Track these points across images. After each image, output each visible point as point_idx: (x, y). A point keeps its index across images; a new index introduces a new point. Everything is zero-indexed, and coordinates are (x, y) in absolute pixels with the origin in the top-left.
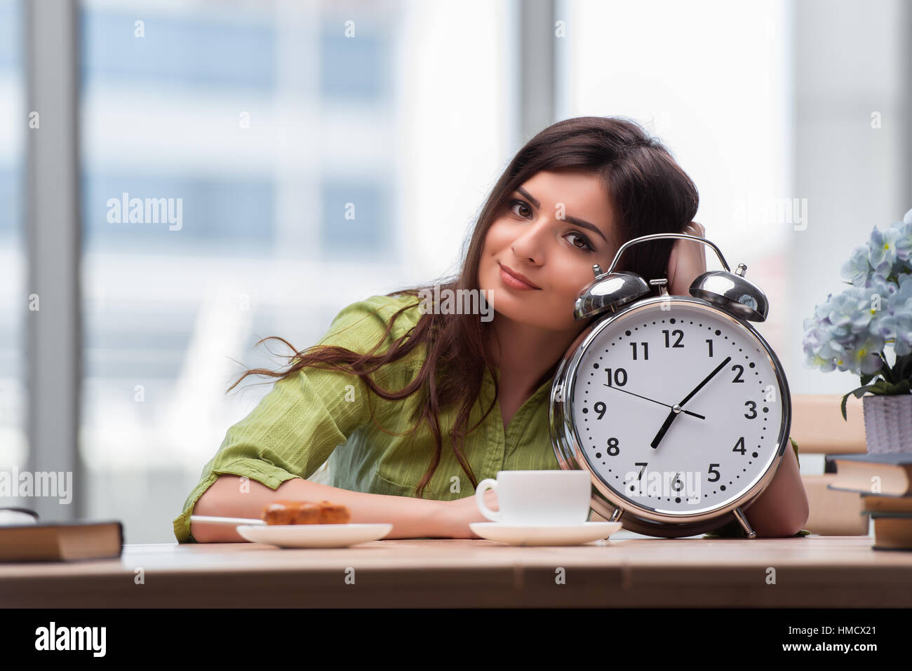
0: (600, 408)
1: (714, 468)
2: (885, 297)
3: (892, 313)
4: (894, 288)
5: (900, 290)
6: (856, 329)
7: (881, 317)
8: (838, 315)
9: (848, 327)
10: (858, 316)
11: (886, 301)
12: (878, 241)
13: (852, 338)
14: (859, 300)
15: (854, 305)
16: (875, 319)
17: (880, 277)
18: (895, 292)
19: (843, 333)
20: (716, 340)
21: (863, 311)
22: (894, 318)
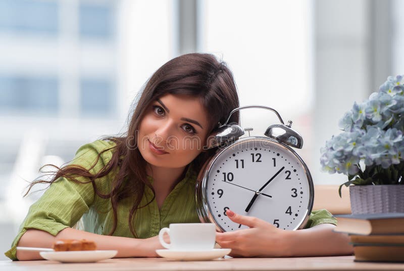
0: (220, 192)
1: (276, 222)
2: (360, 136)
3: (363, 145)
4: (364, 132)
5: (368, 134)
6: (346, 152)
7: (358, 146)
8: (337, 146)
9: (342, 152)
10: (347, 146)
11: (361, 138)
12: (357, 109)
13: (344, 157)
14: (348, 138)
15: (345, 141)
16: (355, 148)
17: (358, 127)
18: (365, 134)
19: (339, 155)
20: (277, 158)
21: (350, 144)
22: (365, 147)
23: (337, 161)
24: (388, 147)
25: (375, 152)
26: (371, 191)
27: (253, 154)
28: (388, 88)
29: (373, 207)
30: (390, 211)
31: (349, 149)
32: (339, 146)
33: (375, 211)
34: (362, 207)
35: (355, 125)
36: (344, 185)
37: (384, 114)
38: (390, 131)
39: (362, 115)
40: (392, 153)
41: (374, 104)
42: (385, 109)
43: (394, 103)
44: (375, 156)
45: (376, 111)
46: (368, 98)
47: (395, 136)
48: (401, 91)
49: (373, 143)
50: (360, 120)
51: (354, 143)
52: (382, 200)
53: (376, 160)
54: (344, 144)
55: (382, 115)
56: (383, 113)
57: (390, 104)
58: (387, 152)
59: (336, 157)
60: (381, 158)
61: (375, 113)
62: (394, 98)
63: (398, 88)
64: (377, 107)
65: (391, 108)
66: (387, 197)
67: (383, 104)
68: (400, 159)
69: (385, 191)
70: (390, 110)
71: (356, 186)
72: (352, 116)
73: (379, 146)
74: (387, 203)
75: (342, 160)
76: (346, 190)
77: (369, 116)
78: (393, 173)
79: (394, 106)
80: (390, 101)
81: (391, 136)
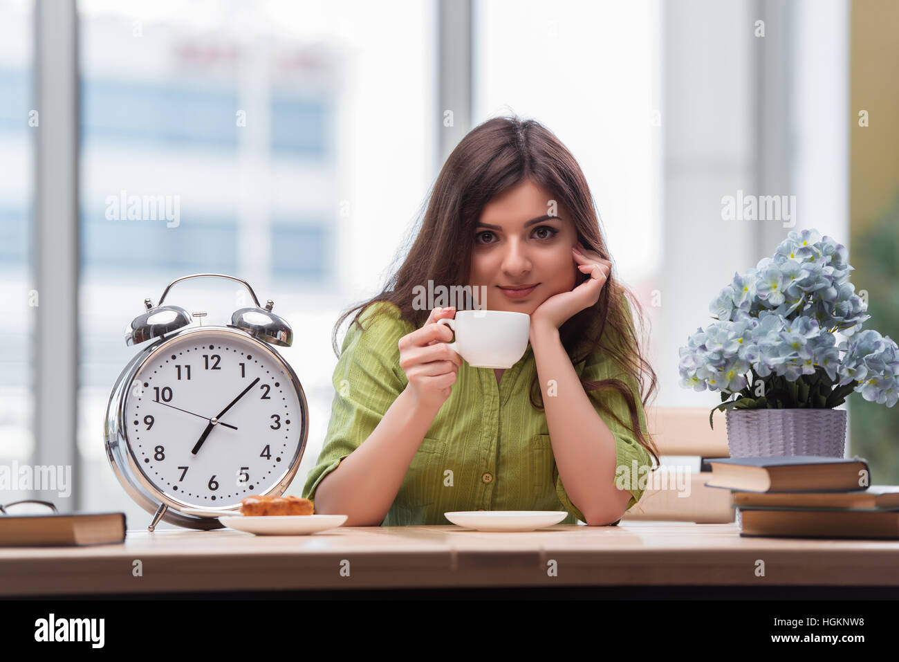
2: (749, 328)
3: (756, 343)
4: (756, 322)
5: (761, 324)
6: (727, 355)
7: (747, 345)
8: (713, 343)
9: (721, 353)
10: (729, 344)
11: (751, 332)
12: (739, 283)
13: (723, 362)
14: (729, 331)
15: (726, 335)
16: (741, 347)
17: (745, 312)
18: (758, 325)
19: (717, 358)
20: (248, 363)
21: (733, 341)
22: (758, 346)
23: (712, 369)
24: (797, 347)
25: (777, 355)
26: (766, 419)
27: (206, 357)
28: (789, 249)
29: (768, 444)
30: (796, 453)
31: (732, 349)
32: (715, 343)
33: (771, 452)
34: (749, 446)
35: (739, 311)
36: (718, 409)
37: (790, 292)
38: (798, 320)
39: (748, 295)
40: (804, 356)
41: (771, 276)
42: (790, 284)
43: (805, 275)
44: (775, 361)
45: (775, 287)
46: (755, 267)
47: (807, 328)
48: (810, 256)
49: (772, 339)
50: (747, 302)
51: (741, 339)
52: (784, 433)
53: (778, 367)
54: (724, 341)
55: (785, 294)
56: (786, 290)
57: (798, 277)
58: (796, 355)
59: (712, 362)
60: (785, 365)
61: (773, 291)
62: (803, 266)
63: (805, 250)
64: (777, 281)
65: (799, 283)
66: (792, 429)
67: (787, 277)
68: (815, 366)
69: (789, 418)
70: (798, 286)
71: (740, 411)
72: (733, 297)
73: (783, 344)
74: (792, 438)
75: (720, 366)
76: (721, 416)
77: (764, 296)
78: (800, 390)
79: (805, 279)
80: (798, 271)
81: (801, 329)
